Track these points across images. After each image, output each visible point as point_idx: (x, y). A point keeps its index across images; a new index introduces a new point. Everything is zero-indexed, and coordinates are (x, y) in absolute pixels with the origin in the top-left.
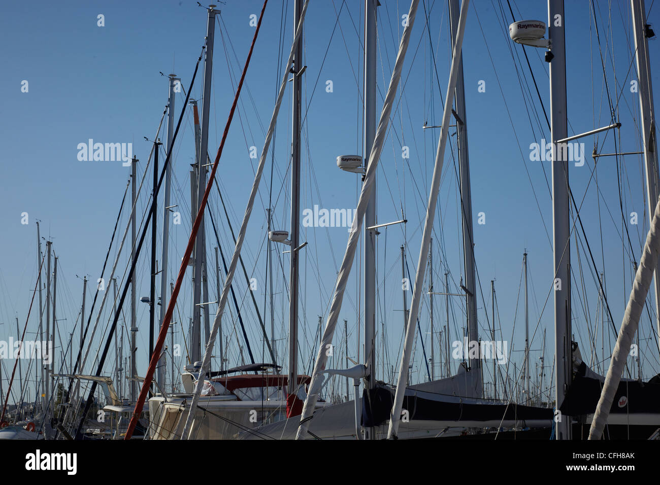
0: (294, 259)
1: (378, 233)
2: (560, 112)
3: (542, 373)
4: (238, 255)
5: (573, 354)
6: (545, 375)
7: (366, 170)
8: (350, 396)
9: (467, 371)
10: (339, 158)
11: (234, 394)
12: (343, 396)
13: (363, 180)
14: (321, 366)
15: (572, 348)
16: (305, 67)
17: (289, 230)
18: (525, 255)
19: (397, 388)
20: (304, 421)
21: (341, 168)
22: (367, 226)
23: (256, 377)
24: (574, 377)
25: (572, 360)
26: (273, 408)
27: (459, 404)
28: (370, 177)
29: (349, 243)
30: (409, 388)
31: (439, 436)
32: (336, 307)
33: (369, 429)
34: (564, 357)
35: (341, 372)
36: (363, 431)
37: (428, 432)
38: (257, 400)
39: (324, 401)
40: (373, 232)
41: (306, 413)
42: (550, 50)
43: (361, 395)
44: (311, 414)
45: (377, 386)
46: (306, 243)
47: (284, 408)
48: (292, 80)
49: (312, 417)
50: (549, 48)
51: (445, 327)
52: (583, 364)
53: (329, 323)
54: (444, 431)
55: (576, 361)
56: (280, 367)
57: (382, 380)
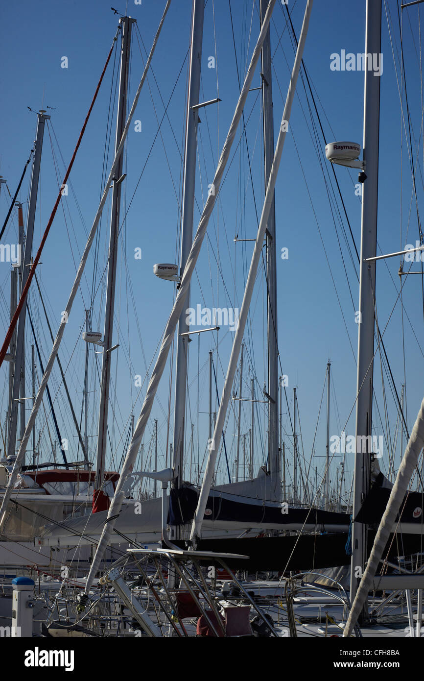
0: (106, 360)
1: (190, 340)
2: (370, 232)
3: (342, 478)
4: (55, 354)
5: (372, 464)
6: (344, 480)
7: (181, 279)
8: (157, 492)
9: (267, 474)
10: (155, 266)
11: (43, 488)
12: (151, 493)
13: (178, 288)
14: (129, 467)
15: (371, 458)
16: (125, 175)
17: (103, 333)
18: (329, 365)
19: (202, 488)
20: (111, 519)
21: (157, 276)
22: (180, 332)
23: (67, 472)
24: (372, 487)
25: (370, 470)
26: (79, 503)
27: (261, 507)
28: (184, 286)
29: (161, 349)
30: (213, 489)
31: (241, 538)
32: (146, 411)
33: (174, 527)
34: (363, 467)
35: (149, 475)
36: (168, 529)
37: (227, 532)
38: (67, 495)
39: (132, 498)
40: (186, 339)
41: (113, 512)
42: (363, 171)
43: (168, 493)
44: (118, 513)
45: (184, 487)
46: (118, 345)
47: (90, 504)
48: (112, 187)
49: (118, 515)
50: (363, 169)
51: (250, 430)
52: (381, 475)
53: (139, 425)
54: (247, 532)
55: (374, 471)
56: (91, 464)
57: (189, 481)
